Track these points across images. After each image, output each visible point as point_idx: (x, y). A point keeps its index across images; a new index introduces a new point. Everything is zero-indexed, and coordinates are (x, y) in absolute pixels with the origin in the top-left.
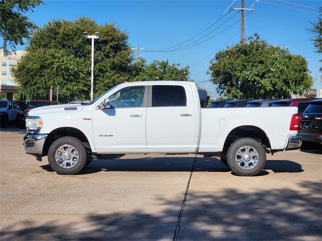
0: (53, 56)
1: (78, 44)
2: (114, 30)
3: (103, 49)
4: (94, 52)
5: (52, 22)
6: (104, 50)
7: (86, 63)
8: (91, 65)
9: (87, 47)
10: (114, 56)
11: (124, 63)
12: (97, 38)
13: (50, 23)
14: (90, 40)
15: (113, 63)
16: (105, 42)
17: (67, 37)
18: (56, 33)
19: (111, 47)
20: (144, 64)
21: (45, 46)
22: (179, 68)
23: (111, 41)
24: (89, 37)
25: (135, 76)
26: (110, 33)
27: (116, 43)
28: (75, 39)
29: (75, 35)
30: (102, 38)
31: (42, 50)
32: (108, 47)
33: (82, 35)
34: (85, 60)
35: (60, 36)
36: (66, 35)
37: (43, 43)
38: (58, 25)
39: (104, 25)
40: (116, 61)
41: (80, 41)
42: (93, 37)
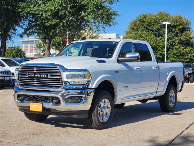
0: (140, 36)
1: (157, 28)
2: (182, 18)
3: (173, 31)
4: (167, 33)
5: (141, 15)
6: (174, 31)
7: (162, 40)
8: (165, 41)
9: (163, 30)
10: (181, 35)
11: (188, 40)
12: (169, 23)
13: (140, 16)
14: (164, 25)
15: (180, 40)
16: (175, 26)
17: (150, 24)
18: (143, 22)
19: (179, 29)
21: (137, 30)
23: (179, 25)
24: (164, 23)
26: (179, 20)
27: (183, 26)
28: (155, 25)
29: (155, 23)
30: (173, 24)
31: (134, 33)
32: (177, 29)
33: (160, 22)
34: (161, 38)
35: (146, 23)
36: (150, 23)
37: (135, 28)
38: (145, 16)
39: (175, 16)
40: (182, 38)
41: (158, 26)
42: (167, 23)
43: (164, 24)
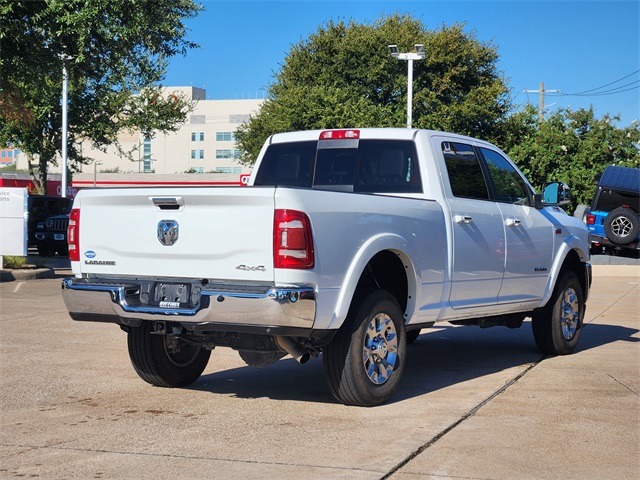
0: (320, 101)
1: (378, 74)
2: (462, 39)
3: (434, 84)
4: (414, 93)
5: (326, 29)
6: (438, 85)
7: (395, 116)
8: (405, 121)
9: (398, 81)
10: (461, 100)
11: (485, 116)
12: (419, 58)
13: (322, 32)
14: (403, 64)
15: (459, 113)
16: (440, 69)
17: (355, 58)
18: (333, 52)
19: (453, 78)
20: (534, 118)
21: (310, 80)
22: (619, 126)
23: (455, 65)
24: (402, 56)
25: (512, 146)
26: (452, 47)
27: (465, 68)
28: (371, 63)
29: (372, 55)
30: (433, 59)
31: (299, 89)
32: (447, 79)
33: (387, 53)
34: (394, 110)
35: (340, 56)
36: (353, 54)
37: (305, 73)
38: (338, 33)
39: (439, 31)
40: (464, 109)
41: (382, 66)
42: (412, 57)
43: (403, 60)
